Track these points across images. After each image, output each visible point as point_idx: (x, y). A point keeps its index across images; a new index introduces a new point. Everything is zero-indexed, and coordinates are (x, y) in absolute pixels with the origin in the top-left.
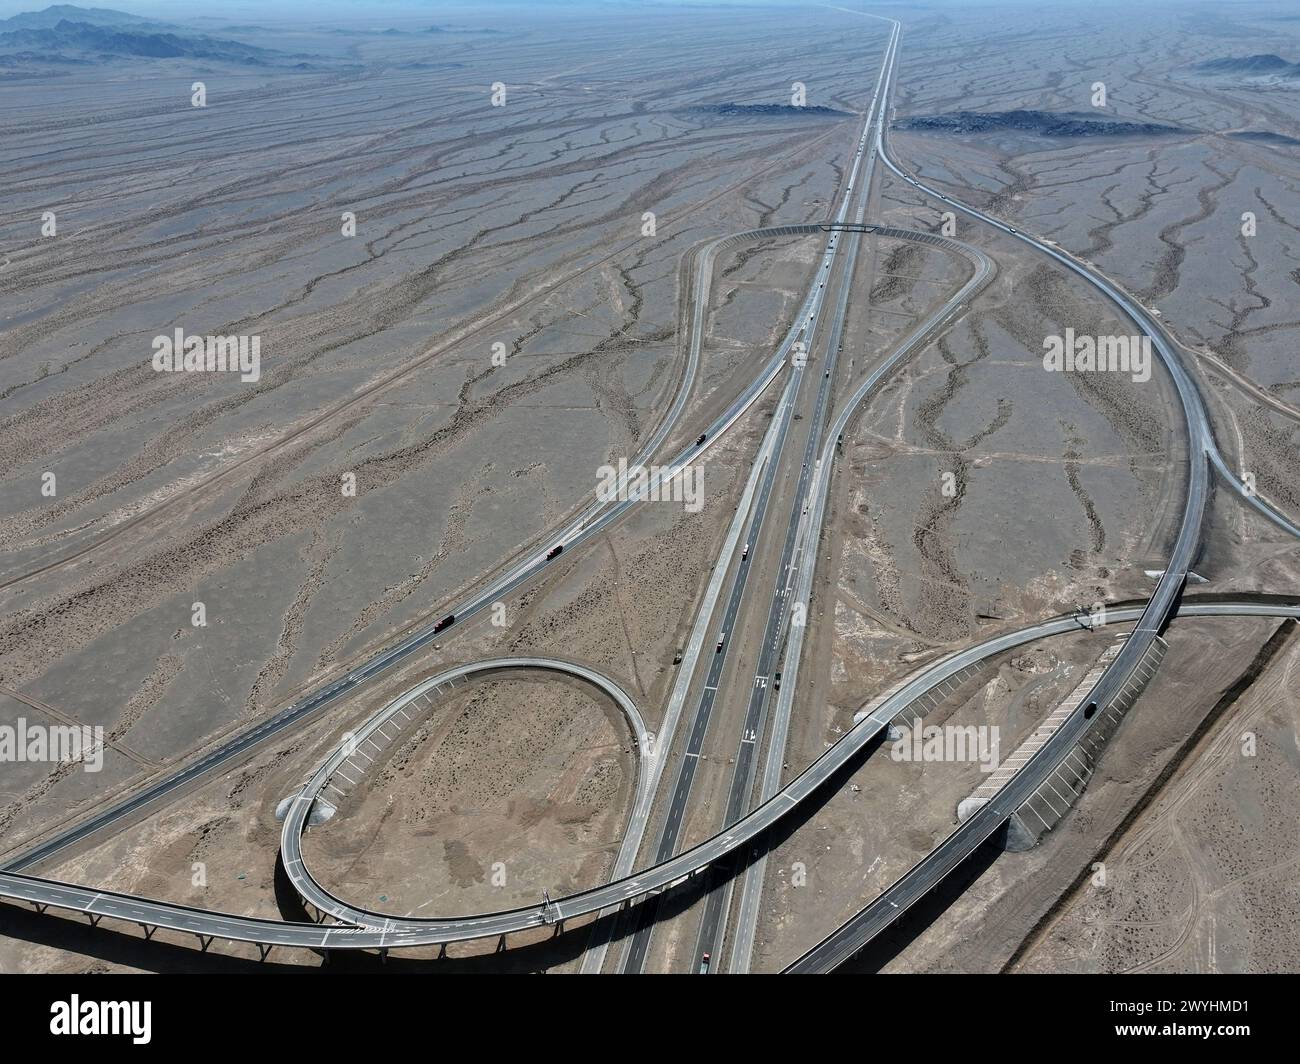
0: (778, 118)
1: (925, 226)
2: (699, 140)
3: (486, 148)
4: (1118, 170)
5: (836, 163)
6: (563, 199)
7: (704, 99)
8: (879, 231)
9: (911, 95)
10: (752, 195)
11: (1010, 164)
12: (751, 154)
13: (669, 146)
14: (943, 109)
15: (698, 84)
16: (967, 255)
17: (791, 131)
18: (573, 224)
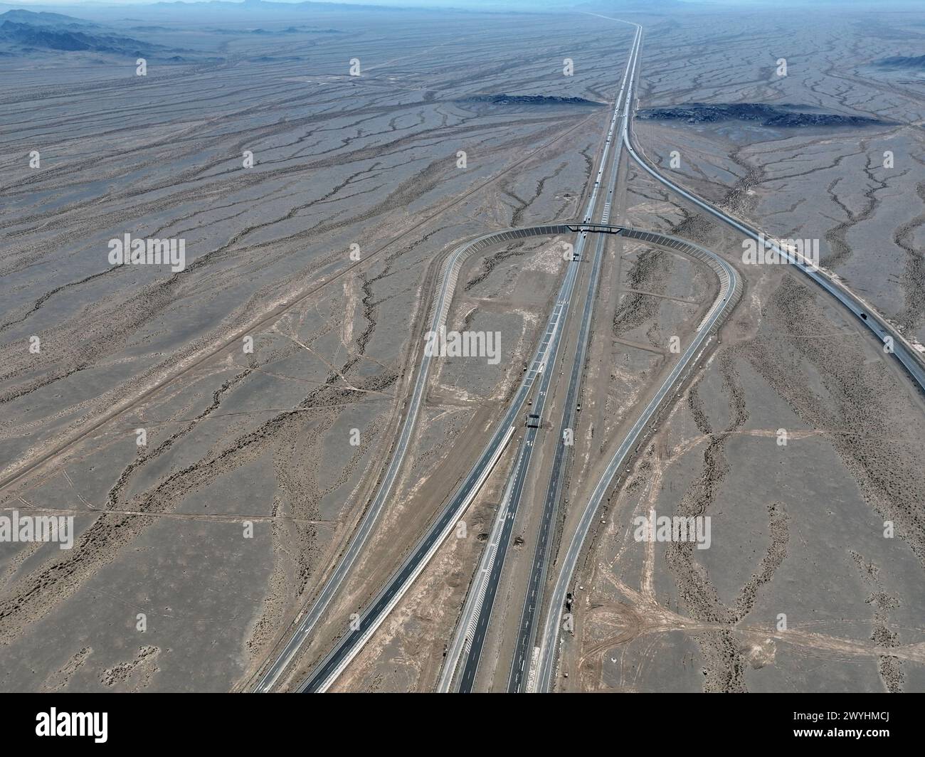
0: (540, 107)
1: (667, 225)
2: (473, 128)
3: (288, 135)
4: (837, 161)
5: (587, 153)
6: (336, 189)
7: (484, 89)
8: (625, 233)
9: (651, 87)
10: (509, 188)
11: (739, 154)
12: (514, 143)
13: (445, 135)
14: (677, 100)
15: (481, 76)
16: (711, 263)
17: (551, 119)
18: (335, 221)
